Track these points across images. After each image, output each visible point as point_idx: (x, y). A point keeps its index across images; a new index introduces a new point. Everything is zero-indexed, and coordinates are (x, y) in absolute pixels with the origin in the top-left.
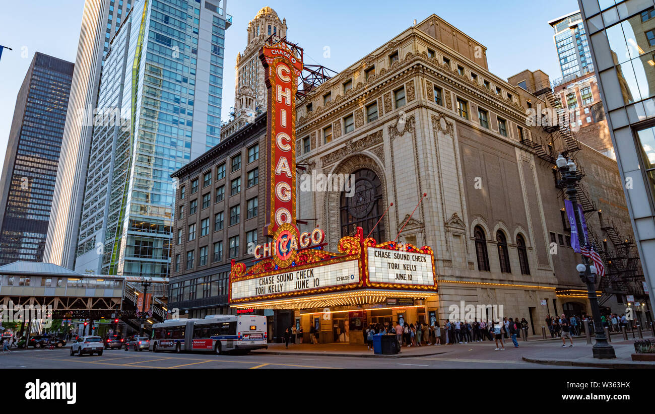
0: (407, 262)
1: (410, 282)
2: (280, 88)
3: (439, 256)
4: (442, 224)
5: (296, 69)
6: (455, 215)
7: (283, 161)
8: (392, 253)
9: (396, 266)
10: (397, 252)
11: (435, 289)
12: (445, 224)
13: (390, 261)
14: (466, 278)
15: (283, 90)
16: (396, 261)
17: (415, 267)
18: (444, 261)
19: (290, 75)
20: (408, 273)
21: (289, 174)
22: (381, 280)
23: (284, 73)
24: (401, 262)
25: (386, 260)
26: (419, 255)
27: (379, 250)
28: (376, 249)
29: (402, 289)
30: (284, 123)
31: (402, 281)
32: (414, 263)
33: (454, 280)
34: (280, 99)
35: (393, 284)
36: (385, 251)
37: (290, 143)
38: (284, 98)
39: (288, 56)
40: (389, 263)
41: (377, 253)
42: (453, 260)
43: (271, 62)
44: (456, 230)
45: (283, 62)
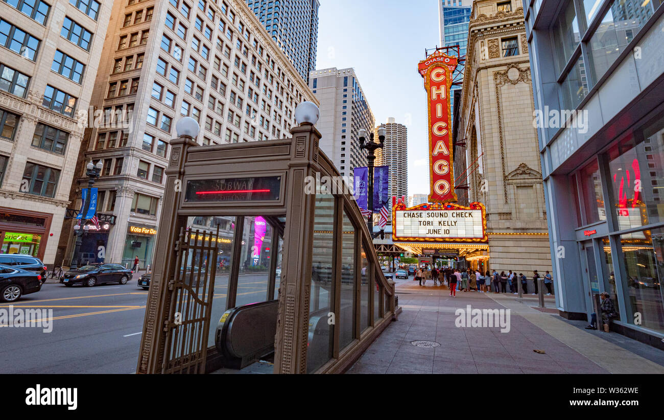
0: (443, 219)
1: (446, 236)
2: (434, 89)
3: (492, 210)
4: (500, 177)
5: (450, 66)
6: (523, 166)
7: (440, 143)
8: (424, 213)
9: (429, 223)
10: (431, 212)
11: (484, 240)
12: (505, 177)
13: (422, 219)
14: (532, 229)
15: (438, 88)
16: (430, 219)
17: (455, 223)
18: (500, 214)
19: (444, 74)
20: (443, 228)
21: (446, 152)
22: (410, 235)
23: (438, 75)
24: (436, 220)
25: (416, 220)
26: (460, 211)
27: (409, 212)
28: (405, 212)
29: (436, 241)
30: (439, 114)
31: (436, 235)
32: (455, 219)
33: (512, 232)
34: (434, 97)
35: (424, 238)
36: (415, 212)
37: (447, 128)
38: (439, 95)
39: (442, 59)
40: (420, 222)
41: (406, 215)
42: (513, 211)
43: (425, 73)
44: (523, 180)
45: (437, 67)
